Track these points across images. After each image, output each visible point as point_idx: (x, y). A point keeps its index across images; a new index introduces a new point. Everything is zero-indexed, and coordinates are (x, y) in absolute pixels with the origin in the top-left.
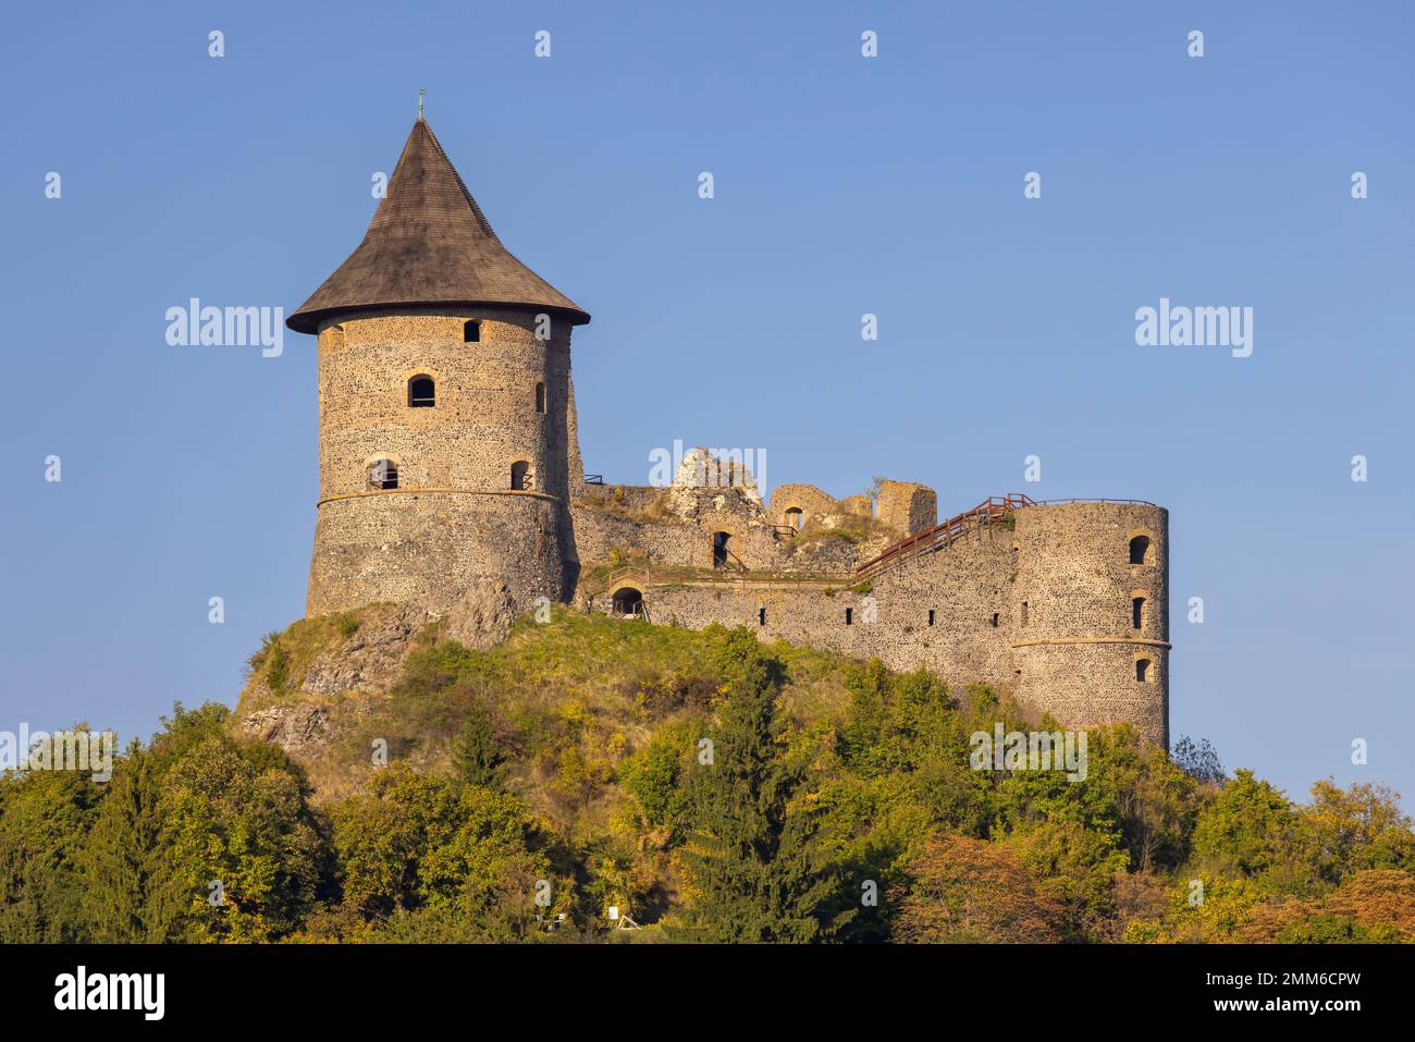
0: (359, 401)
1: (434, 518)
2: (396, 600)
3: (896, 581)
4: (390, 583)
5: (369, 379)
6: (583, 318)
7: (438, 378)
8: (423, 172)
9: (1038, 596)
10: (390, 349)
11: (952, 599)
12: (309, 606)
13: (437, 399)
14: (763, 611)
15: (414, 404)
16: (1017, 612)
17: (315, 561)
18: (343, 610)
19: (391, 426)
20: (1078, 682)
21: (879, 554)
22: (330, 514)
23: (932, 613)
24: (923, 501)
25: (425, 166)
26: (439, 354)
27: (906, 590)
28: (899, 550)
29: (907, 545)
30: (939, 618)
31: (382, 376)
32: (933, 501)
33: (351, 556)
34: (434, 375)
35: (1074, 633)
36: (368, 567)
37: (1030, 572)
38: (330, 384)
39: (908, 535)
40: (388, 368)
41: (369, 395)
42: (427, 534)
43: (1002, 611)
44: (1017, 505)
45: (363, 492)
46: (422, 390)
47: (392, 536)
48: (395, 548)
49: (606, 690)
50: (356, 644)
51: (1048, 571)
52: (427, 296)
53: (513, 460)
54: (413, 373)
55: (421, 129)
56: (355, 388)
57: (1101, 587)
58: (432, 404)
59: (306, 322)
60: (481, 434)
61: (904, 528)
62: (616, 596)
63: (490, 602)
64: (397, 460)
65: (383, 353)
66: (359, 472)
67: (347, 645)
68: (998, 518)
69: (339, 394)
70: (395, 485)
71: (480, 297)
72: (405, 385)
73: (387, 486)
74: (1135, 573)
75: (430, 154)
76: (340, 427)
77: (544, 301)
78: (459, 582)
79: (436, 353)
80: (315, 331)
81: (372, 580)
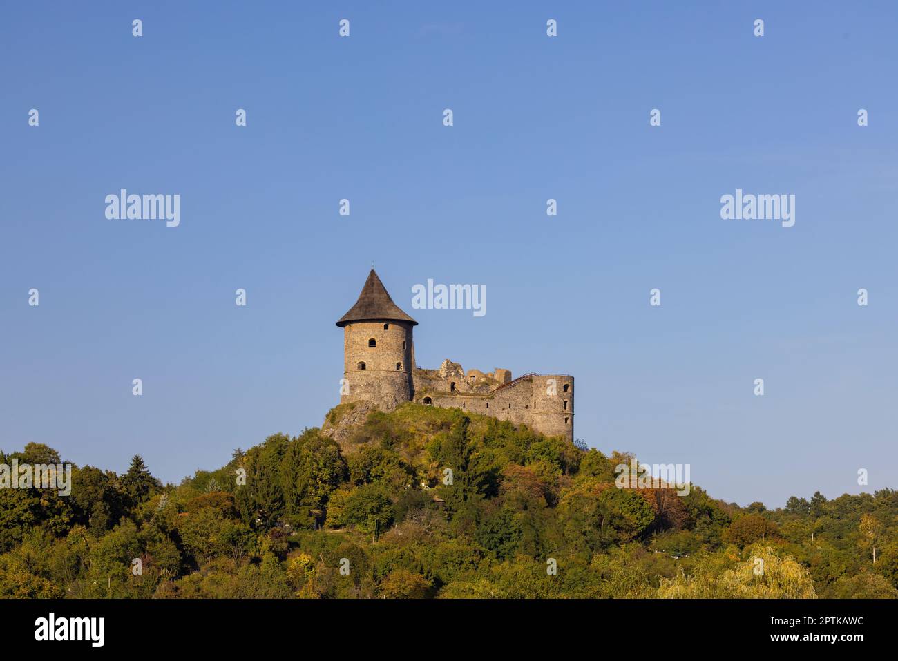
0: (355, 346)
1: (375, 378)
2: (365, 400)
3: (500, 396)
4: (363, 395)
5: (358, 340)
6: (416, 324)
8: (373, 284)
9: (539, 400)
10: (364, 332)
11: (515, 401)
12: (342, 401)
13: (376, 345)
14: (464, 404)
15: (370, 347)
16: (533, 404)
18: (351, 402)
19: (364, 353)
20: (549, 424)
21: (496, 389)
22: (347, 376)
23: (510, 404)
24: (508, 374)
25: (374, 282)
27: (503, 398)
28: (501, 388)
29: (503, 386)
30: (512, 406)
31: (362, 339)
32: (511, 374)
34: (376, 339)
35: (548, 410)
36: (358, 391)
37: (536, 394)
38: (348, 341)
40: (363, 337)
41: (358, 344)
42: (374, 382)
43: (529, 404)
44: (533, 376)
45: (357, 370)
46: (372, 343)
47: (364, 382)
48: (365, 386)
49: (422, 424)
50: (354, 411)
51: (541, 393)
52: (374, 317)
53: (397, 362)
54: (370, 338)
55: (373, 272)
56: (354, 342)
57: (556, 398)
58: (375, 347)
59: (341, 324)
60: (388, 355)
61: (502, 382)
62: (425, 399)
63: (390, 401)
64: (365, 362)
65: (362, 333)
66: (356, 365)
67: (351, 412)
68: (528, 379)
69: (350, 344)
70: (365, 369)
71: (389, 318)
72: (368, 341)
73: (363, 369)
74: (565, 394)
75: (375, 279)
76: (350, 353)
77: (405, 319)
78: (382, 395)
79: (377, 333)
80: (344, 327)
81: (359, 394)
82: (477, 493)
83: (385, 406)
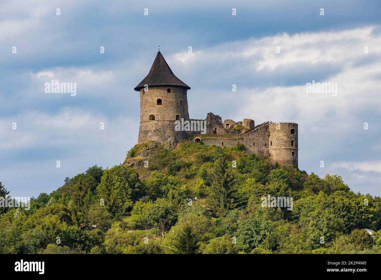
0: (148, 104)
1: (162, 125)
2: (155, 140)
3: (247, 137)
4: (153, 137)
5: (150, 100)
6: (189, 88)
7: (163, 99)
8: (160, 61)
9: (274, 140)
10: (153, 94)
11: (258, 141)
12: (138, 142)
13: (162, 103)
14: (223, 143)
15: (158, 104)
16: (270, 143)
17: (139, 133)
18: (145, 142)
19: (154, 108)
20: (281, 156)
21: (244, 132)
22: (142, 125)
23: (254, 143)
24: (252, 122)
25: (160, 60)
26: (163, 95)
27: (249, 139)
28: (247, 131)
29: (249, 131)
30: (255, 144)
31: (152, 99)
32: (254, 122)
33: (146, 132)
34: (162, 99)
35: (280, 147)
36: (149, 135)
37: (272, 136)
38: (142, 100)
39: (249, 129)
40: (153, 97)
41: (150, 102)
42: (160, 128)
43: (267, 143)
44: (270, 123)
45: (149, 120)
46: (159, 102)
47: (154, 129)
48: (154, 131)
50: (147, 149)
51: (276, 135)
52: (160, 84)
53: (176, 115)
54: (158, 98)
55: (159, 53)
56: (147, 101)
57: (285, 138)
58: (161, 104)
59: (137, 89)
60: (170, 110)
61: (249, 128)
62: (196, 140)
63: (172, 141)
64: (155, 114)
65: (152, 95)
66: (148, 117)
67: (145, 149)
68: (266, 126)
69: (144, 102)
70: (154, 119)
71: (170, 84)
72: (156, 101)
73: (153, 119)
74: (292, 136)
75: (161, 58)
76: (144, 108)
77: (182, 85)
78: (167, 137)
79: (162, 95)
80: (139, 91)
81: (150, 137)
82: (234, 203)
83: (169, 144)
